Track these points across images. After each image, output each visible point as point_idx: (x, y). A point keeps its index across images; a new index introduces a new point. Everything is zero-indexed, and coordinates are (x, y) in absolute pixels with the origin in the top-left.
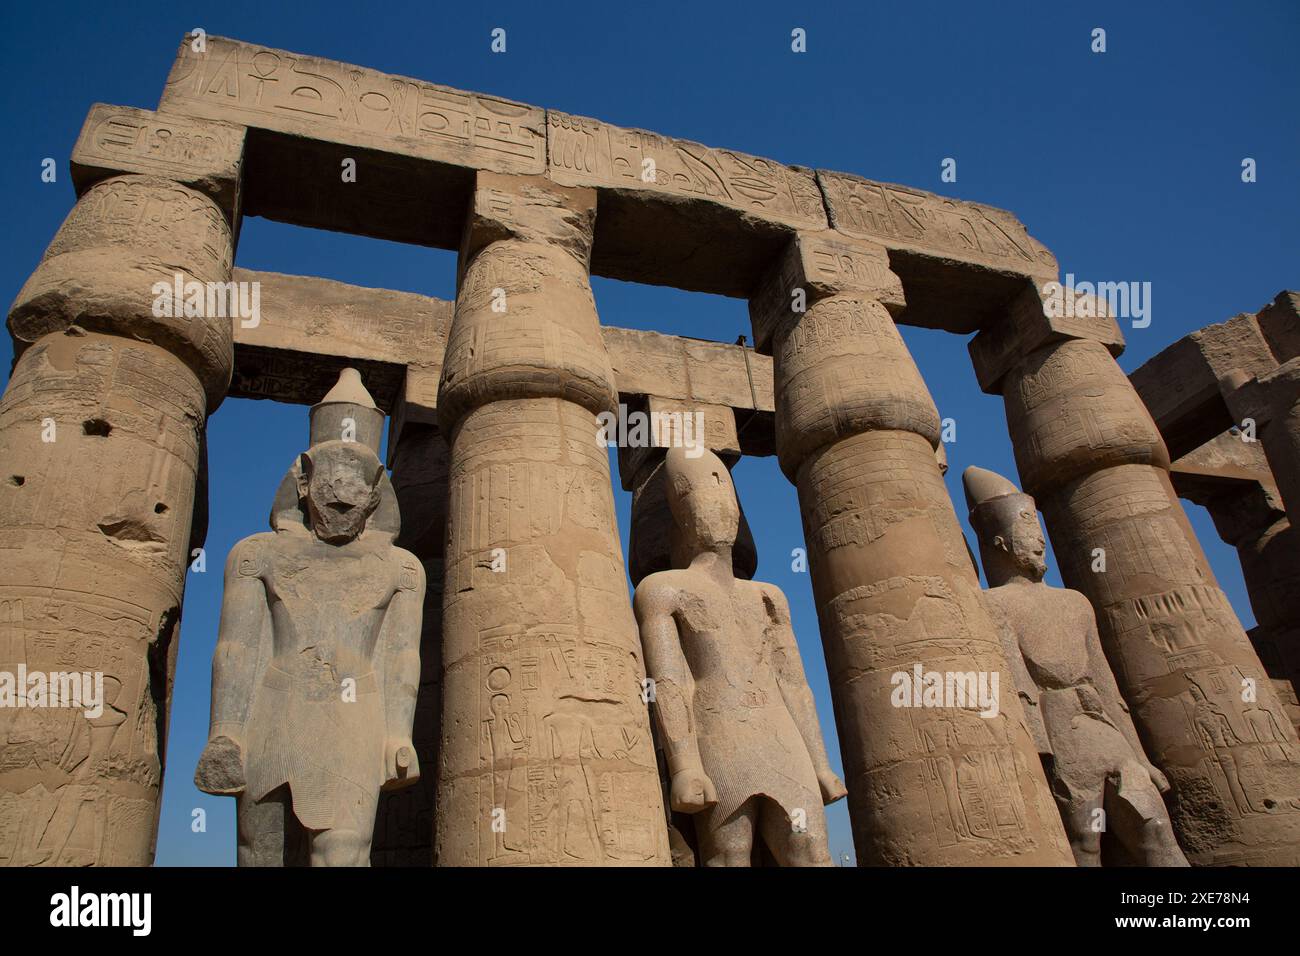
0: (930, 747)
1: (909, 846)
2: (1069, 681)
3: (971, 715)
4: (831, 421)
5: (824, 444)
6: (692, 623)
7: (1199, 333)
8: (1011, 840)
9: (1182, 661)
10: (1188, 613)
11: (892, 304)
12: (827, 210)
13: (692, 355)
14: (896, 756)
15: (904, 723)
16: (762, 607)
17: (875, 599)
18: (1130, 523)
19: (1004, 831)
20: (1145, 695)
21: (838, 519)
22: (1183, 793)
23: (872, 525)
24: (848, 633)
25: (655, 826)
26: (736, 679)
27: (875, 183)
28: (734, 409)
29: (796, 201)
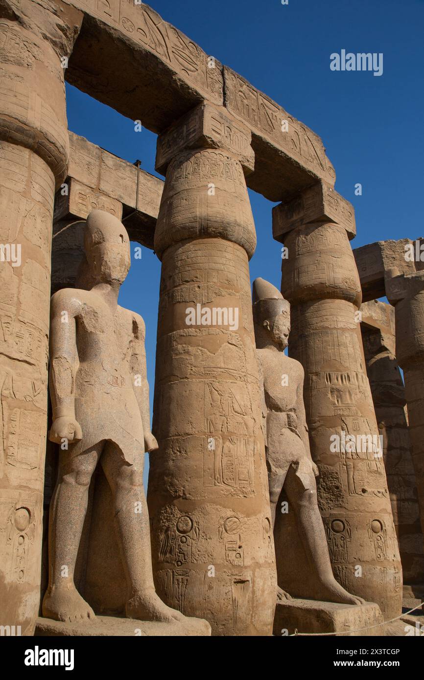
0: (211, 429)
1: (186, 484)
2: (285, 409)
3: (238, 416)
4: (197, 225)
5: (189, 238)
6: (87, 326)
7: (383, 243)
8: (244, 489)
9: (341, 410)
10: (351, 386)
11: (246, 167)
12: (225, 94)
13: (105, 161)
14: (190, 432)
15: (199, 413)
16: (131, 326)
17: (198, 338)
18: (335, 331)
19: (242, 484)
20: (318, 424)
21: (187, 286)
22: (323, 479)
23: (206, 294)
24: (177, 354)
25: (41, 448)
26: (107, 366)
27: (255, 89)
28: (124, 205)
29: (208, 80)
